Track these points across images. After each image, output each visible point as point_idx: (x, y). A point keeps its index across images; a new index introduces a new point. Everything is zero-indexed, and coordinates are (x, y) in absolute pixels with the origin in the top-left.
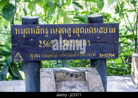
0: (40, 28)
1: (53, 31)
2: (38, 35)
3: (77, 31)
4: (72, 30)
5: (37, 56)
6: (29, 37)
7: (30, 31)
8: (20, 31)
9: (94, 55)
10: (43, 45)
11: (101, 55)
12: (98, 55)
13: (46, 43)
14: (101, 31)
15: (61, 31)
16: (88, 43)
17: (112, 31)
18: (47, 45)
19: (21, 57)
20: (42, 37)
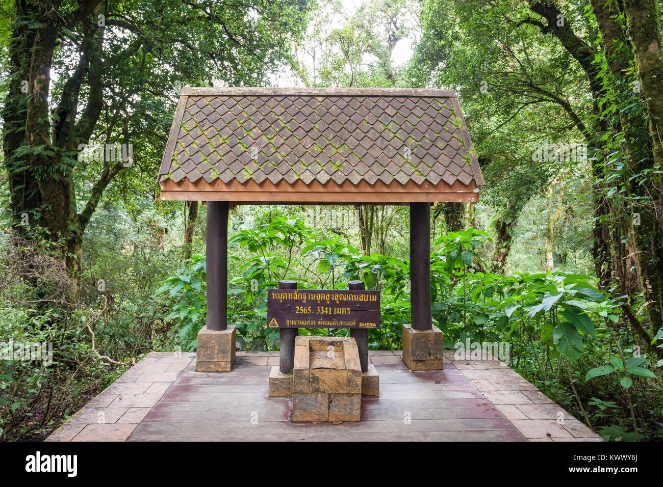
0: (297, 293)
2: (297, 300)
3: (337, 298)
4: (331, 296)
5: (293, 323)
6: (285, 301)
7: (288, 296)
8: (277, 296)
9: (354, 324)
10: (300, 311)
11: (361, 325)
12: (358, 324)
13: (303, 309)
14: (362, 298)
15: (319, 298)
16: (347, 311)
17: (374, 299)
18: (304, 311)
19: (276, 323)
20: (299, 302)
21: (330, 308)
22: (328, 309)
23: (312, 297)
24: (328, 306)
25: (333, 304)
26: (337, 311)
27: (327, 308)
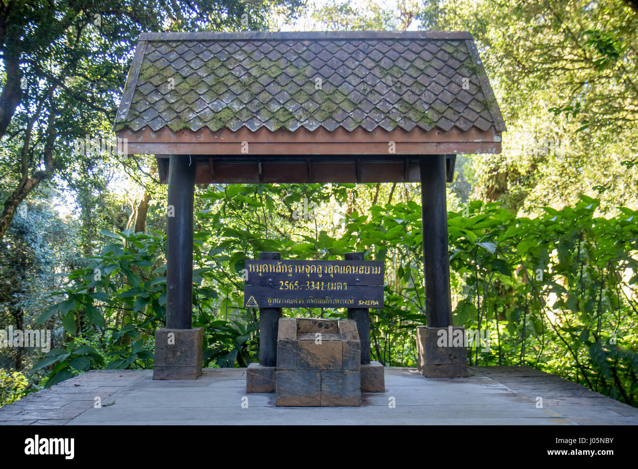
0: (281, 265)
1: (298, 269)
2: (279, 274)
3: (331, 270)
4: (323, 269)
5: (277, 301)
6: (266, 275)
7: (269, 268)
8: (256, 268)
9: (352, 302)
10: (284, 287)
11: (361, 303)
12: (356, 302)
13: (288, 284)
14: (362, 270)
15: (309, 270)
16: (344, 287)
17: (377, 271)
18: (290, 287)
19: (255, 302)
20: (284, 276)
21: (323, 283)
22: (320, 284)
23: (300, 269)
24: (320, 280)
25: (326, 278)
26: (330, 287)
27: (318, 283)
